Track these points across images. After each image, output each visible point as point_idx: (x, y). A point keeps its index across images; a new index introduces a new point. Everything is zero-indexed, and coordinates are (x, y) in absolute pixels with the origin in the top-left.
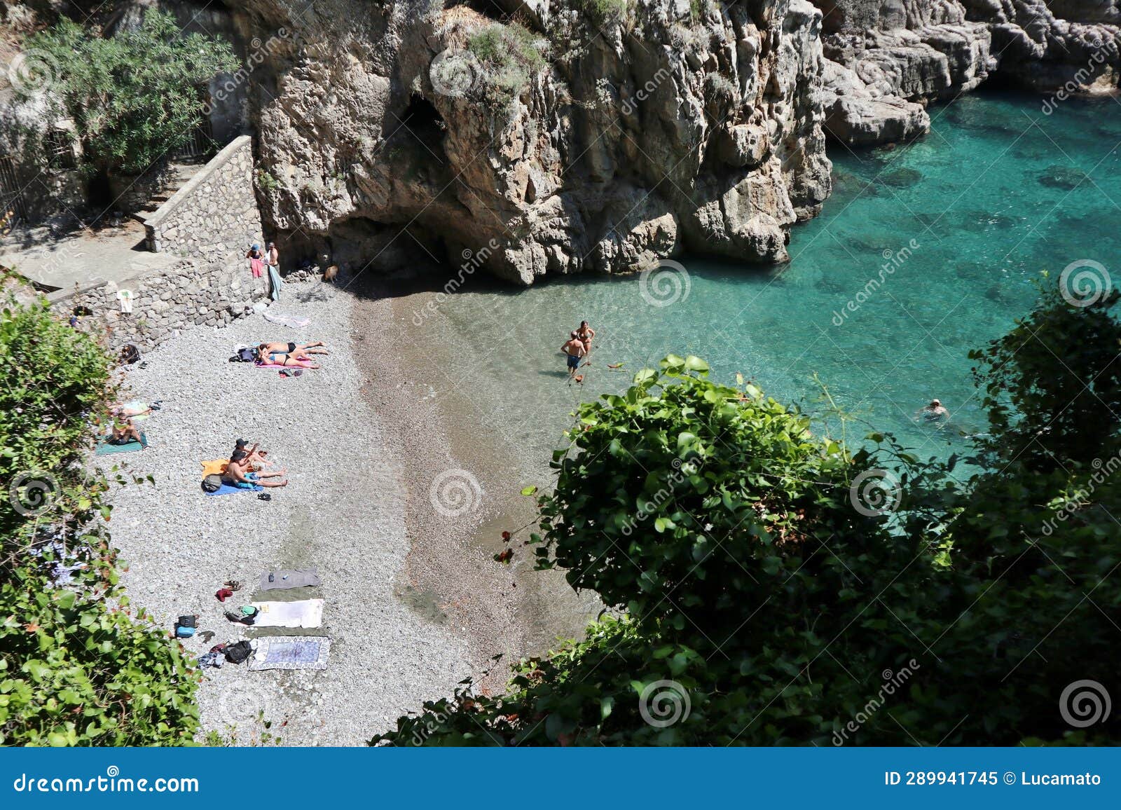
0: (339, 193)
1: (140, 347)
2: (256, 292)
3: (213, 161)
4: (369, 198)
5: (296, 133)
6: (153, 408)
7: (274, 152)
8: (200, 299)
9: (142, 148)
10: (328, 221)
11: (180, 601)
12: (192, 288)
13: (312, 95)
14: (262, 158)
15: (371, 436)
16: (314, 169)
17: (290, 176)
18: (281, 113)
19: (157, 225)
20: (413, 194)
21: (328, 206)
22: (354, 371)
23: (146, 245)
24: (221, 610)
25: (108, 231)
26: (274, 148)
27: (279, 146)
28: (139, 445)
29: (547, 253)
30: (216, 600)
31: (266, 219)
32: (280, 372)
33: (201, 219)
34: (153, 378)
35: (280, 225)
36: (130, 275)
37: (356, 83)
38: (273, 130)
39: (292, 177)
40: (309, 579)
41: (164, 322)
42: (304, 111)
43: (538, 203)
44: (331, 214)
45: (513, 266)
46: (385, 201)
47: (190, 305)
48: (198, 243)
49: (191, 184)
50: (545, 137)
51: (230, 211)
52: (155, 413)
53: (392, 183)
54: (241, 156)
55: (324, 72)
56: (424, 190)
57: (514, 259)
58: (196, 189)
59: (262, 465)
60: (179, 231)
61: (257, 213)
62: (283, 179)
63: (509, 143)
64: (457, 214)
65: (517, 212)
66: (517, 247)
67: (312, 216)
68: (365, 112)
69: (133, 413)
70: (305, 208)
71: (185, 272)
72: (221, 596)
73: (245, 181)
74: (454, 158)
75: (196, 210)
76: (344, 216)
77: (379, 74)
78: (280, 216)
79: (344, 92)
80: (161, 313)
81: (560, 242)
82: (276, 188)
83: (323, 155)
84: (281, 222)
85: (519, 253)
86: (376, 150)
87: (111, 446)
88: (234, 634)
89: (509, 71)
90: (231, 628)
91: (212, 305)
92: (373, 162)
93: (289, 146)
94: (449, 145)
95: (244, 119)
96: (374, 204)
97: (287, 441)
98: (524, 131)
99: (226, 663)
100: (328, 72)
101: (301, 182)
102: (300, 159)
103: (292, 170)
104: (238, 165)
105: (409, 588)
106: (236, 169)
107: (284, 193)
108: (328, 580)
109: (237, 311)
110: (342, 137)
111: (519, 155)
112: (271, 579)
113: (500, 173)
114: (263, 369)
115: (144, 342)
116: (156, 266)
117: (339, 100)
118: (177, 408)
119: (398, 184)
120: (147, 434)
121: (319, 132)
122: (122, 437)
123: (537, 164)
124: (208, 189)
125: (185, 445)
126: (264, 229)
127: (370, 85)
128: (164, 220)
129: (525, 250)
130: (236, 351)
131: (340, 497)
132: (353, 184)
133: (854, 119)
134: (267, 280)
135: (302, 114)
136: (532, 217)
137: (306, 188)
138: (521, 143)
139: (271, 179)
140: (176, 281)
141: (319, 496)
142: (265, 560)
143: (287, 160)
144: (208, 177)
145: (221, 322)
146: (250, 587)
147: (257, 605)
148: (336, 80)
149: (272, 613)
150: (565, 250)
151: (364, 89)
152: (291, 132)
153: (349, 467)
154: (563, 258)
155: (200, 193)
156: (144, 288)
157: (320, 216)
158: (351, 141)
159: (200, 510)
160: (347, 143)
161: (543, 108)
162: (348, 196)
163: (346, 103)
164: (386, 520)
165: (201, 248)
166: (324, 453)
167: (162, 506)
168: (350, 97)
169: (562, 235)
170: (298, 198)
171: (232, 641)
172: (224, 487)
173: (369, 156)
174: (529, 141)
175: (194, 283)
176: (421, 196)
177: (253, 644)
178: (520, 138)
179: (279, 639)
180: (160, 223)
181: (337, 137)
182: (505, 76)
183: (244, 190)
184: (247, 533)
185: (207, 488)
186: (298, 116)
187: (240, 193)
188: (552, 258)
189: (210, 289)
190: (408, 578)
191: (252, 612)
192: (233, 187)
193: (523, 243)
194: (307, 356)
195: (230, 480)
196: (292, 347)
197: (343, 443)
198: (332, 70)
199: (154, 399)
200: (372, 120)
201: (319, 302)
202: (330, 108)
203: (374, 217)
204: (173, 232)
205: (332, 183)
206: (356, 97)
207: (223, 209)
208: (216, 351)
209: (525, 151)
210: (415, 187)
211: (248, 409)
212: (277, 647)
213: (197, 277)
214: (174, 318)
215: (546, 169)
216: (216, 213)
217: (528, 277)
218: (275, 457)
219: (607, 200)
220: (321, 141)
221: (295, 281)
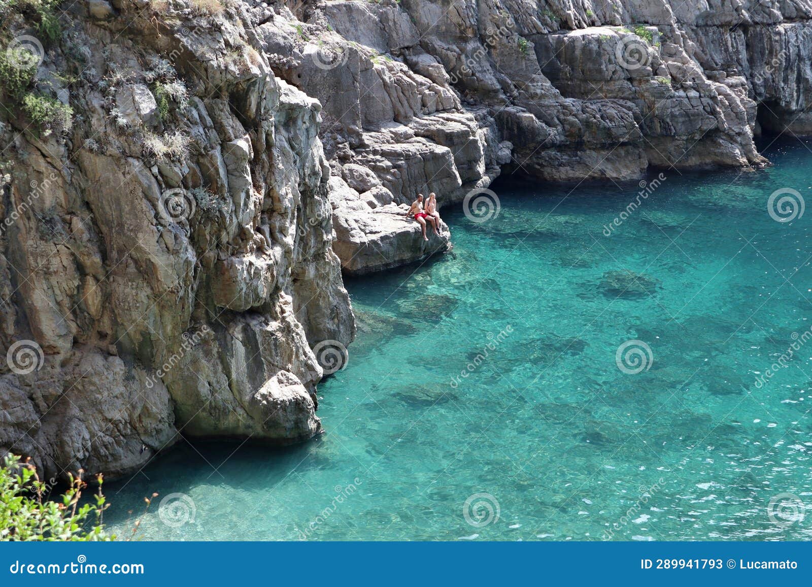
133: (359, 238)
219: (68, 378)
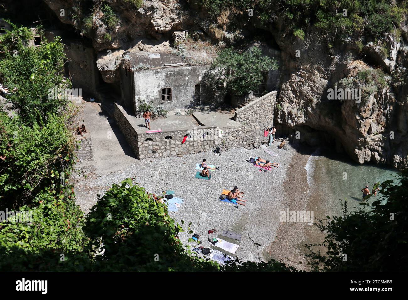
0: (301, 116)
1: (221, 149)
2: (264, 141)
3: (263, 97)
4: (311, 119)
5: (292, 93)
6: (216, 169)
7: (283, 98)
8: (244, 139)
9: (241, 88)
10: (295, 124)
11: (197, 229)
12: (243, 135)
13: (300, 82)
14: (279, 99)
15: (280, 199)
16: (295, 106)
17: (286, 106)
18: (289, 86)
19: (239, 113)
20: (326, 122)
21: (296, 119)
22: (285, 176)
23: (234, 119)
24: (207, 237)
25: (226, 111)
26: (284, 97)
27: (285, 96)
28: (208, 178)
29: (372, 154)
30: (208, 233)
31: (275, 119)
32: (260, 169)
33: (253, 114)
34: (221, 159)
35: (279, 122)
36: (226, 126)
37: (316, 80)
38: (284, 91)
39: (287, 107)
40: (238, 237)
41: (231, 143)
42: (296, 86)
43: (372, 135)
44: (296, 122)
45: (357, 155)
46: (316, 122)
47: (241, 140)
48: (250, 121)
49: (253, 103)
50: (381, 112)
51: (264, 114)
52: (217, 170)
53: (320, 117)
54: (272, 97)
55: (306, 75)
56: (330, 121)
57: (358, 153)
58: (254, 104)
59: (240, 196)
60: (245, 116)
61: (273, 116)
62: (284, 107)
63: (365, 111)
64: (341, 132)
65: (363, 137)
66: (360, 149)
67: (290, 121)
68: (317, 91)
69: (210, 168)
70: (288, 118)
71: (242, 129)
72: (210, 232)
73: (271, 105)
74: (344, 112)
75: (252, 111)
76: (300, 124)
77: (325, 79)
78: (280, 119)
79: (311, 83)
80: (231, 140)
81: (378, 151)
82: (281, 109)
83: (299, 102)
84: (280, 121)
85: (360, 152)
86: (317, 104)
87: (200, 176)
88: (207, 245)
89: (370, 85)
90: (208, 243)
91: (248, 142)
92: (315, 108)
93: (289, 97)
94: (343, 107)
95: (277, 85)
96: (312, 122)
97: (252, 192)
98: (373, 108)
99: (201, 253)
100: (307, 75)
101: (289, 109)
102: (291, 102)
103: (288, 105)
104: (271, 99)
105: (268, 253)
106: (270, 101)
107: (283, 112)
108: (244, 240)
109: (256, 146)
110: (307, 97)
111: (368, 116)
112: (226, 233)
113: (359, 121)
114: (255, 166)
115: (223, 148)
116: (234, 126)
117: (309, 85)
118: (224, 171)
119: (322, 117)
120: (212, 176)
121: (299, 94)
122: (204, 174)
123: (375, 121)
124: (258, 105)
125: (221, 182)
126: (274, 122)
127: (321, 82)
128: (241, 112)
129: (363, 151)
130: (250, 158)
131: (260, 215)
132: (306, 114)
134: (268, 138)
135: (295, 87)
136: (368, 139)
137: (290, 112)
138: (370, 112)
139: (280, 106)
140: (238, 131)
141: (254, 213)
142: (228, 226)
143: (287, 101)
144: (259, 101)
145: (249, 148)
146: (219, 233)
147: (218, 239)
148: (310, 78)
149: (222, 244)
150: (379, 155)
151: (318, 83)
152: (290, 93)
153: (268, 206)
154: (377, 157)
155: (255, 106)
156: (227, 131)
157: (292, 122)
158: (309, 99)
159: (216, 204)
160: (308, 100)
161: (382, 101)
162: (304, 117)
163: (311, 86)
164: (271, 228)
165: (251, 123)
166: (262, 199)
167: (206, 199)
168: (313, 85)
169: (380, 149)
170: (287, 114)
171: (206, 247)
172: (226, 199)
173: (314, 105)
174: (374, 112)
175: (244, 134)
176: (329, 123)
177: (211, 251)
178: (370, 110)
179: (220, 253)
180: (240, 112)
181: (305, 97)
182: (368, 87)
183: (270, 108)
184: (226, 216)
185: (221, 198)
186: (294, 88)
187: (269, 109)
188: (373, 157)
189: (248, 137)
190: (269, 250)
191: (216, 241)
192: (267, 106)
193: (363, 148)
194: (271, 166)
195: (229, 198)
196: (267, 162)
197: (270, 198)
198: (309, 75)
199: (218, 166)
200: (318, 94)
201: (284, 150)
202: (305, 87)
203: (311, 126)
204: (243, 116)
205: (300, 112)
206: (315, 85)
207: (261, 112)
208: (243, 157)
209: (371, 115)
210: (327, 119)
211: (244, 178)
212: (218, 255)
213: (245, 132)
214: (235, 143)
215: (378, 123)
216: (259, 113)
217: (361, 161)
218: (246, 195)
220: (299, 98)
221: (279, 141)
